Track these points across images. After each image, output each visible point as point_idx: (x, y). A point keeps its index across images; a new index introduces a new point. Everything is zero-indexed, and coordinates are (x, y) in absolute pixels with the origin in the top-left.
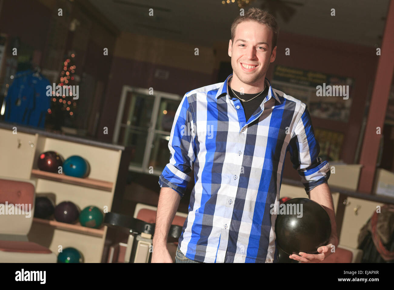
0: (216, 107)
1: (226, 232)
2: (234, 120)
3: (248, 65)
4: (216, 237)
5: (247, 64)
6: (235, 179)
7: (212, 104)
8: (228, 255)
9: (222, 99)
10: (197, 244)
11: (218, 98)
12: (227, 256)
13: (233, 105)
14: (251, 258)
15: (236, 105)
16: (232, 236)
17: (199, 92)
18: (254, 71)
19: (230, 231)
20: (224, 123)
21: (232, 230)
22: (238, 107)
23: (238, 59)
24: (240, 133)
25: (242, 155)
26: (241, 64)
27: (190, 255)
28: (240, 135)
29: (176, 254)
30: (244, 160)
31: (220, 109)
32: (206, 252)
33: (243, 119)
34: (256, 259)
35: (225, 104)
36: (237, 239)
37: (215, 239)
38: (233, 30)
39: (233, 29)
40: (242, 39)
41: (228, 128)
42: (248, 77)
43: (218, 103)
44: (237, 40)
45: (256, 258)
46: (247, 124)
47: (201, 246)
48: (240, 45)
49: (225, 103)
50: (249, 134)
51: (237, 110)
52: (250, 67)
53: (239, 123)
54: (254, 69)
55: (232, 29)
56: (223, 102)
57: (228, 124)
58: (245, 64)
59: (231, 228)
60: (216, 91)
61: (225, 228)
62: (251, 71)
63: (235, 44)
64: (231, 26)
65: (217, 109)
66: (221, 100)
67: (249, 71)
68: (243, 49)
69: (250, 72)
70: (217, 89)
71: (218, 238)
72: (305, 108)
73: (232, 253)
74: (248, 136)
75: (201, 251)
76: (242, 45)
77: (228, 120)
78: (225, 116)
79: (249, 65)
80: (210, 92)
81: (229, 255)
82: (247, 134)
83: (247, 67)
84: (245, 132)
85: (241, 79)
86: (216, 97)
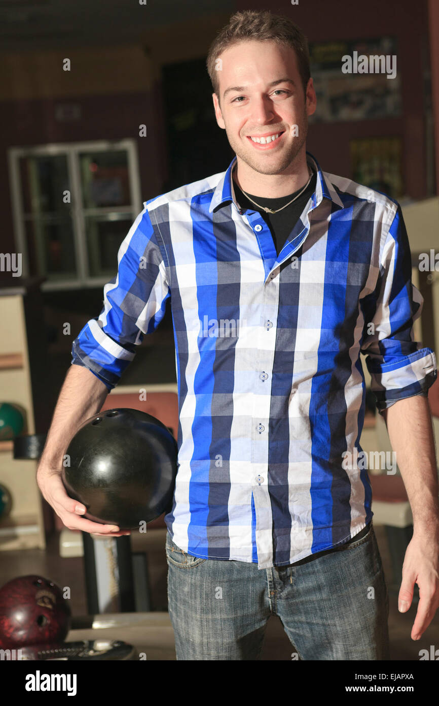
0: (213, 232)
1: (262, 491)
2: (253, 257)
3: (263, 136)
4: (243, 505)
5: (259, 137)
6: (263, 381)
7: (202, 225)
8: (277, 535)
9: (223, 214)
10: (207, 526)
11: (215, 210)
12: (276, 538)
13: (246, 225)
14: (322, 528)
15: (254, 224)
16: (275, 496)
17: (172, 199)
18: (279, 144)
19: (270, 487)
20: (232, 264)
21: (273, 485)
22: (258, 228)
23: (240, 130)
24: (267, 283)
25: (274, 330)
26: (249, 137)
27: (196, 550)
28: (265, 287)
29: (168, 556)
30: (278, 339)
31: (220, 234)
32: (228, 538)
33: (270, 253)
34: (332, 527)
35: (230, 222)
36: (287, 499)
37: (241, 509)
38: (212, 72)
39: (211, 68)
40: (234, 86)
41: (239, 275)
42: (273, 160)
43: (216, 222)
44: (224, 91)
45: (332, 524)
46: (279, 262)
47: (217, 529)
48: (234, 101)
49: (229, 220)
50: (283, 282)
51: (257, 234)
52: (269, 139)
53: (262, 261)
54: (279, 141)
55: (210, 71)
56: (226, 220)
57: (238, 267)
58: (256, 136)
59: (271, 481)
60: (210, 194)
61: (258, 484)
62: (274, 146)
63: (225, 101)
64: (206, 64)
65: (214, 235)
66: (222, 216)
67: (271, 148)
68: (242, 107)
69: (274, 149)
70: (211, 190)
71: (249, 505)
72: (395, 212)
73: (283, 529)
74: (283, 287)
75: (219, 537)
76: (238, 98)
77: (238, 259)
78: (232, 251)
79: (266, 136)
80: (198, 199)
81: (279, 535)
82: (280, 284)
83: (263, 140)
84: (276, 281)
85: (259, 169)
86: (211, 210)
